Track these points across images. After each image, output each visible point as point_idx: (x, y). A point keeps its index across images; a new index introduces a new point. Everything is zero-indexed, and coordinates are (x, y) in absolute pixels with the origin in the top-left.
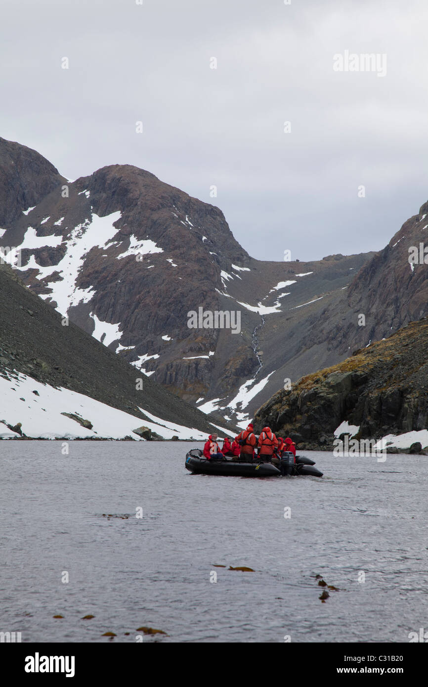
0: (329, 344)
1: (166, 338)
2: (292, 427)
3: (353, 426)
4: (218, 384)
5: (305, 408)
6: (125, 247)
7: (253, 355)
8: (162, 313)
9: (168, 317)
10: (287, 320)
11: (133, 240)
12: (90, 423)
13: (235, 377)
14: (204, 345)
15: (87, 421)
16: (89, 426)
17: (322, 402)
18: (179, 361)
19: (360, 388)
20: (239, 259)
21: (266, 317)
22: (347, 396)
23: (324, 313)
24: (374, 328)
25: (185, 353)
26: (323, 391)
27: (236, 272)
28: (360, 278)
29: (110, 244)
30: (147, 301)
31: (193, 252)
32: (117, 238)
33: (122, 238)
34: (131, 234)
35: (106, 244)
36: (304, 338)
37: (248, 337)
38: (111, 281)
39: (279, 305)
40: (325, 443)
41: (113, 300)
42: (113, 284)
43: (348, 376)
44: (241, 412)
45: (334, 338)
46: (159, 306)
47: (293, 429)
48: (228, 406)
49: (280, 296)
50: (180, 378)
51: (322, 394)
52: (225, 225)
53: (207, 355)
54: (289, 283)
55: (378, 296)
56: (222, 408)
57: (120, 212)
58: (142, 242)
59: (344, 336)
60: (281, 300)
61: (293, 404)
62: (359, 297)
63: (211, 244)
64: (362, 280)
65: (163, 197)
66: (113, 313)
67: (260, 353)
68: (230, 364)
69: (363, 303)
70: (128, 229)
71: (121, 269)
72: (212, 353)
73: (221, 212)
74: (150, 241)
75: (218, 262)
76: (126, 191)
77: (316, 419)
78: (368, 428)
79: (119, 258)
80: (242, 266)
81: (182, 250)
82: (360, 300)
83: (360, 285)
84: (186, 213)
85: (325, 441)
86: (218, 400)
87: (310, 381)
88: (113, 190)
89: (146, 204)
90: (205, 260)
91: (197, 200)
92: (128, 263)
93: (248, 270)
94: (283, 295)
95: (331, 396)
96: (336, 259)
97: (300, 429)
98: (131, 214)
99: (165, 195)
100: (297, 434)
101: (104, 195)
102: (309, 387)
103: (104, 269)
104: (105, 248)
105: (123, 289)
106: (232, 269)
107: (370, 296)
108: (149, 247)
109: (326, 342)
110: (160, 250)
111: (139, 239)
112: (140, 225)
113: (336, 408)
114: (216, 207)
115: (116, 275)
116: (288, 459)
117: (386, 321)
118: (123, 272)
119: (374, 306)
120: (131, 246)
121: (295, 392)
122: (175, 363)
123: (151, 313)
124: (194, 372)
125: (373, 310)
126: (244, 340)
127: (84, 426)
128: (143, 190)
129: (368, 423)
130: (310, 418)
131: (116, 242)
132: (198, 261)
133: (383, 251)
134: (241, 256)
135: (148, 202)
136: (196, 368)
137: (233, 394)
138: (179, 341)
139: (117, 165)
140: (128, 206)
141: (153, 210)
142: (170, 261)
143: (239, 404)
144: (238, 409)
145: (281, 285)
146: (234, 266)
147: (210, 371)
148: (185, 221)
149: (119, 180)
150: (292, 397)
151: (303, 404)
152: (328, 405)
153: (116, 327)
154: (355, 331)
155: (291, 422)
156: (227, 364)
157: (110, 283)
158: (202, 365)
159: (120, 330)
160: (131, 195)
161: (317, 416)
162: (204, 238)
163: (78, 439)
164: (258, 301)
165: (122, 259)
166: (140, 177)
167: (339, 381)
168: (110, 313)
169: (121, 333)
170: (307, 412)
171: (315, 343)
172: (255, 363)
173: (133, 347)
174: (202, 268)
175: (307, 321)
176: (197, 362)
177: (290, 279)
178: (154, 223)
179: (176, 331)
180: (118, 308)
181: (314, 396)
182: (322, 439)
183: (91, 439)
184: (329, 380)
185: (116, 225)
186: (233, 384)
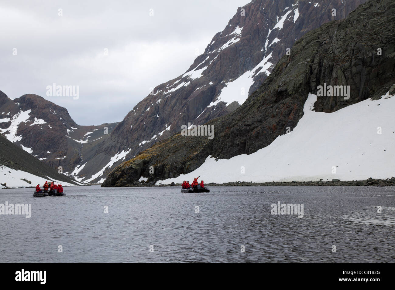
0: (105, 152)
1: (48, 152)
2: (123, 179)
3: (145, 178)
4: (67, 167)
5: (128, 172)
6: (33, 122)
7: (79, 157)
8: (47, 144)
9: (49, 145)
10: (91, 145)
11: (36, 119)
12: (30, 182)
13: (73, 165)
14: (62, 154)
15: (29, 181)
16: (30, 183)
17: (134, 170)
18: (53, 160)
19: (147, 165)
20: (73, 125)
21: (83, 144)
22: (142, 168)
23: (103, 142)
24: (120, 147)
25: (55, 157)
26: (134, 167)
27: (72, 129)
28: (115, 131)
29: (27, 121)
30: (41, 140)
31: (57, 123)
32: (30, 119)
33: (32, 119)
34: (35, 117)
35: (26, 121)
36: (97, 151)
37: (77, 151)
38: (28, 133)
39: (87, 140)
40: (136, 184)
41: (29, 140)
42: (29, 134)
43: (142, 161)
44: (76, 176)
45: (107, 151)
46: (46, 141)
47: (123, 180)
48: (71, 174)
49: (88, 137)
50: (54, 166)
51: (134, 168)
52: (68, 114)
53: (63, 157)
54: (91, 133)
55: (121, 137)
56: (69, 175)
57: (30, 110)
58: (39, 120)
59: (110, 150)
60: (88, 139)
61: (123, 171)
62: (115, 137)
63: (63, 120)
64: (116, 131)
65: (46, 105)
66: (29, 144)
67: (82, 156)
68: (72, 160)
69: (116, 138)
70: (34, 116)
71: (32, 129)
72: (65, 157)
73: (66, 109)
74: (42, 119)
75: (66, 126)
76: (33, 103)
77: (132, 176)
78: (151, 178)
79: (31, 125)
80: (74, 128)
81: (53, 122)
82: (115, 138)
83: (115, 133)
84: (54, 110)
85: (136, 183)
86: (68, 172)
87: (128, 163)
88: (28, 102)
89: (40, 107)
90: (62, 125)
91: (58, 106)
92: (34, 127)
93: (76, 129)
94: (89, 137)
95: (137, 168)
96: (106, 125)
97: (126, 180)
98: (35, 110)
99: (47, 104)
100: (125, 182)
101: (25, 104)
102: (129, 165)
103: (26, 129)
104: (26, 122)
105: (33, 136)
106: (71, 129)
107: (118, 137)
108: (41, 122)
109: (104, 152)
110: (45, 123)
111: (38, 119)
112: (38, 114)
113: (139, 172)
114: (64, 108)
115: (30, 132)
116: (55, 192)
117: (124, 144)
118: (32, 130)
119: (120, 140)
120: (35, 121)
121: (123, 167)
122: (52, 161)
123: (43, 144)
124: (59, 163)
125: (120, 141)
126: (76, 152)
127: (29, 183)
128: (39, 102)
129: (151, 177)
130: (130, 176)
131: (29, 120)
132: (59, 126)
133: (122, 122)
134: (74, 124)
135: (41, 106)
136: (60, 162)
137: (73, 170)
138: (53, 153)
139: (29, 94)
140: (33, 108)
141: (43, 109)
142: (49, 126)
143: (75, 174)
144: (75, 175)
145: (88, 133)
146: (71, 127)
147: (64, 163)
148: (54, 112)
149: (30, 99)
150: (122, 169)
151: (127, 171)
152: (136, 171)
153: (30, 149)
154: (114, 148)
155: (122, 178)
156: (70, 160)
157: (28, 134)
158: (62, 161)
159: (32, 150)
160: (34, 104)
161: (132, 175)
162: (61, 118)
163: (27, 187)
164: (80, 139)
165: (32, 126)
166: (37, 98)
167: (140, 163)
168: (28, 144)
169: (32, 151)
170: (128, 174)
171: (100, 152)
172: (80, 160)
173: (37, 156)
174: (61, 128)
175: (97, 145)
176: (60, 160)
177: (91, 131)
178: (43, 113)
179: (52, 150)
180: (31, 143)
181: (131, 168)
182: (135, 183)
183: (31, 187)
184: (136, 163)
185: (29, 114)
186: (73, 167)
